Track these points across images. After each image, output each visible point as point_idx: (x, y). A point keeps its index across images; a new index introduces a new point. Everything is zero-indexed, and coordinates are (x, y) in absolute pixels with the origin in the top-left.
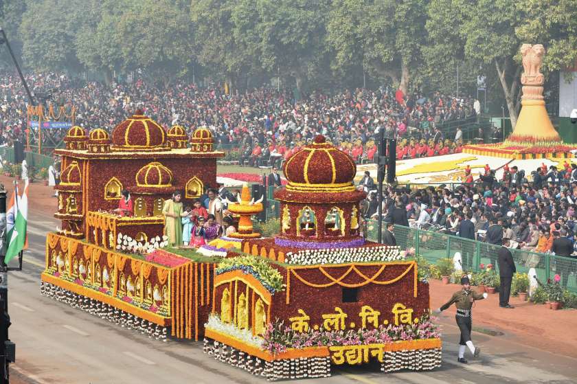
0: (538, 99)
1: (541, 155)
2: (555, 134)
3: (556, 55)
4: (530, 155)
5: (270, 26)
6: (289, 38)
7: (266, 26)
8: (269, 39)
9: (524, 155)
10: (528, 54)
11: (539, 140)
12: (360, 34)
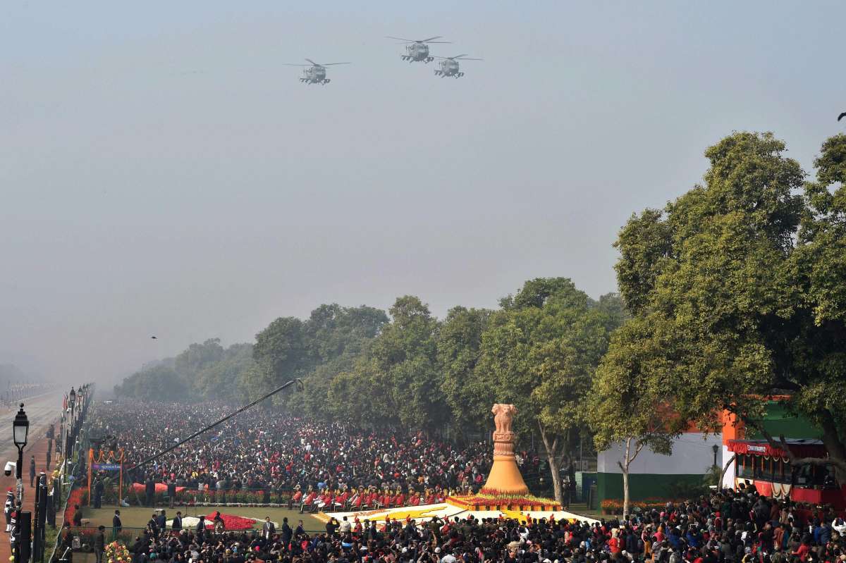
0: (506, 455)
1: (495, 507)
2: (522, 486)
3: (567, 415)
4: (484, 507)
5: (419, 386)
6: (436, 396)
7: (415, 385)
8: (420, 397)
9: (477, 508)
10: (498, 413)
11: (502, 494)
12: (464, 393)
